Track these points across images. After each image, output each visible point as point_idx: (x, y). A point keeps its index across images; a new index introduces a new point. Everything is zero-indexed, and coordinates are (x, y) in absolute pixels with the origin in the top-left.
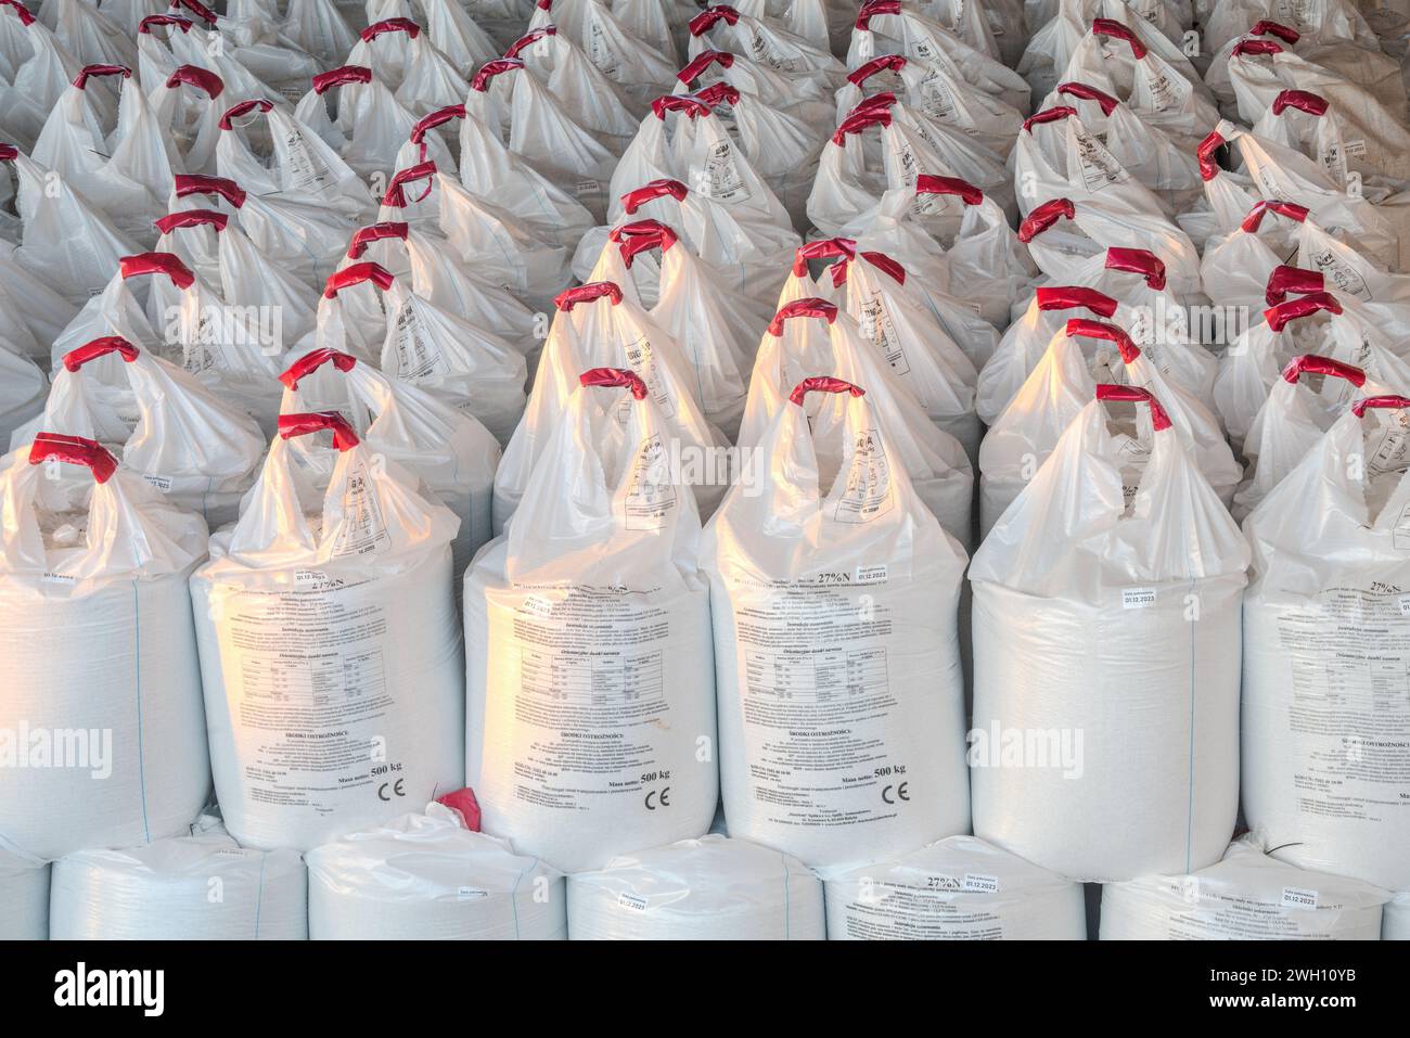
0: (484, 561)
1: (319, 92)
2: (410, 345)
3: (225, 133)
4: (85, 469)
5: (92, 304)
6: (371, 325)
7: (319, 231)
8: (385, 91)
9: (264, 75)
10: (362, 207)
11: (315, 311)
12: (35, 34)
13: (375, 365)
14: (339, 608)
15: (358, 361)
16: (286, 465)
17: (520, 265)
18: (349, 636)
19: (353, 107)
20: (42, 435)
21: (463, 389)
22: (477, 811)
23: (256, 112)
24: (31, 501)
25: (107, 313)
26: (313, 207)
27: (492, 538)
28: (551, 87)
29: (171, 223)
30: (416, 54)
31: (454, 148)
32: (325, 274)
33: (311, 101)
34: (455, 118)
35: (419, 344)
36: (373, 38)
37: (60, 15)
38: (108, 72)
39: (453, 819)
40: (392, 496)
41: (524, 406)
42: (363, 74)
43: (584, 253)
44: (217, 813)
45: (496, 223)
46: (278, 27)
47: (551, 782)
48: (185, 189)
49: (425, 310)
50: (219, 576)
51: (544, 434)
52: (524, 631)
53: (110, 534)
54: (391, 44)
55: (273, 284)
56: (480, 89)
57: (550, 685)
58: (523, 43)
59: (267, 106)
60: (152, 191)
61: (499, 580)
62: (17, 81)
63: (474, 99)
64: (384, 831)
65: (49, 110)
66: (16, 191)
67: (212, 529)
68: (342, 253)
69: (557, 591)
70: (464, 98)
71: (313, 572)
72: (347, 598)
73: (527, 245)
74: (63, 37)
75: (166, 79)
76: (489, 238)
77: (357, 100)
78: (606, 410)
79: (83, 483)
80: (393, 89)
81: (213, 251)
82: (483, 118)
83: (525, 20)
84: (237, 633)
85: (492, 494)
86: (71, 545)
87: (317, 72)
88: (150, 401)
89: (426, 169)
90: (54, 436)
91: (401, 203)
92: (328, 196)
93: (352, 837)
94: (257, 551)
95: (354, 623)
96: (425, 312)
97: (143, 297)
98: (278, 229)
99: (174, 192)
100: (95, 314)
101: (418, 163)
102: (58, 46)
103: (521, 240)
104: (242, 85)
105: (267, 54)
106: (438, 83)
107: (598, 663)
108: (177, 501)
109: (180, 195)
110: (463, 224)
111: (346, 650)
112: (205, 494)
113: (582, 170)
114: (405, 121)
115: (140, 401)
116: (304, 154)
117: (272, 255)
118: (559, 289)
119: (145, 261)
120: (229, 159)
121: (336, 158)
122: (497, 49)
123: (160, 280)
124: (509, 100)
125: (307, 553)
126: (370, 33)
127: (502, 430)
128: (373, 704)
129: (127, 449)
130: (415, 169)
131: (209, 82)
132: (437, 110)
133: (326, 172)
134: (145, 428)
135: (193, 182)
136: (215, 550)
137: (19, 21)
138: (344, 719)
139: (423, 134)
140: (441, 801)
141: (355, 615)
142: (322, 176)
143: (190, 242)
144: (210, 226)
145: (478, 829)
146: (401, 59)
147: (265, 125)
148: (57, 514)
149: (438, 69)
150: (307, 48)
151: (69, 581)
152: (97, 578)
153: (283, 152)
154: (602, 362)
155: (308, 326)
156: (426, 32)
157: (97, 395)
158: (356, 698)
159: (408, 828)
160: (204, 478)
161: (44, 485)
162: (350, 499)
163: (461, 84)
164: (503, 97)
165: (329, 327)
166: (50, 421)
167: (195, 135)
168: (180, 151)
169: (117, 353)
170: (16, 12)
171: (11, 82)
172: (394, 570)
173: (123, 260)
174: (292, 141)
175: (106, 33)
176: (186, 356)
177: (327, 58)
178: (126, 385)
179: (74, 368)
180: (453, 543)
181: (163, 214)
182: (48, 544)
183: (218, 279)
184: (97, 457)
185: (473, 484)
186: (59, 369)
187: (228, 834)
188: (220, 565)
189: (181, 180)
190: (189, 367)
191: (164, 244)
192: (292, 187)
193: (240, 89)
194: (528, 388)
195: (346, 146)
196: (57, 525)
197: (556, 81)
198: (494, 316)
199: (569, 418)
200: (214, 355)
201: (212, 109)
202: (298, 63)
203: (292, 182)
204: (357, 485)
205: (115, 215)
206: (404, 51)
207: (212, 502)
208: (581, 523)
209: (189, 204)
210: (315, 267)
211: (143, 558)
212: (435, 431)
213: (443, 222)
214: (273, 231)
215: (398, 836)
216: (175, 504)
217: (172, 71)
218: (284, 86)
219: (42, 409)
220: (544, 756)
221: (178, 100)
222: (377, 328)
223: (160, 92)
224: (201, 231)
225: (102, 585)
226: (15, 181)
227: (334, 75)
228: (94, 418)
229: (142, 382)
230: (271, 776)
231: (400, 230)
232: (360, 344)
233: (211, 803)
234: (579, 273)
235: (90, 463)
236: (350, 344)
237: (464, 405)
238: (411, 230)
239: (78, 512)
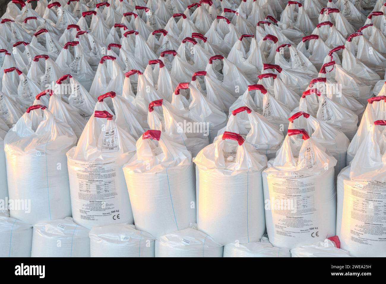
0: (344, 172)
1: (304, 42)
2: (325, 111)
3: (277, 52)
4: (236, 142)
5: (240, 98)
6: (314, 105)
7: (301, 80)
8: (322, 42)
9: (288, 37)
10: (314, 73)
11: (299, 101)
12: (230, 26)
13: (315, 116)
14: (302, 183)
15: (310, 116)
16: (289, 143)
17: (358, 90)
18: (304, 191)
19: (313, 46)
20: (226, 132)
21: (339, 124)
22: (339, 242)
23: (286, 47)
24: (222, 149)
25: (244, 100)
26: (300, 73)
27: (346, 166)
28: (370, 41)
29: (261, 77)
30: (331, 31)
31: (341, 58)
32: (302, 91)
33: (302, 44)
34: (341, 49)
35: (327, 111)
36: (320, 27)
37: (237, 21)
38: (248, 36)
39: (333, 244)
40: (318, 153)
41: (357, 130)
42: (316, 37)
43: (377, 87)
44: (267, 237)
45: (352, 78)
46: (294, 24)
47: (361, 236)
48: (266, 68)
49: (330, 102)
50: (270, 172)
51: (362, 138)
52: (354, 193)
53: (242, 159)
54: (324, 29)
55: (288, 94)
56: (349, 41)
57: (362, 209)
58: (362, 28)
59: (289, 45)
60: (257, 68)
61: (348, 178)
62: (225, 39)
63: (347, 44)
64: (313, 246)
65: (232, 46)
66: (222, 68)
67: (268, 159)
68: (307, 86)
69: (365, 182)
70: (344, 44)
71: (295, 173)
72: (305, 180)
73: (360, 85)
74: (237, 27)
75: (263, 38)
76: (349, 82)
77: (314, 44)
78: (381, 132)
79: (235, 145)
80: (324, 41)
81: (272, 84)
82: (349, 49)
83: (364, 22)
84: (274, 188)
85: (346, 154)
86: (232, 162)
87: (303, 36)
88: (254, 124)
89: (332, 63)
90: (229, 132)
91: (324, 72)
92: (304, 70)
93: (304, 246)
94: (280, 166)
95: (306, 187)
96: (330, 103)
97: (253, 96)
98: (290, 79)
99: (263, 68)
100: (240, 100)
101: (330, 61)
102: (236, 29)
103: (358, 83)
104: (283, 39)
105: (290, 31)
106: (337, 39)
107: (376, 204)
108: (260, 151)
109: (265, 69)
110: (342, 78)
111: (303, 195)
112: (267, 150)
113: (377, 64)
114: (327, 50)
115: (251, 124)
116: (299, 59)
117: (289, 86)
118: (369, 97)
119: (255, 86)
120: (278, 59)
121: (307, 60)
122: (355, 30)
123: (258, 92)
124: (357, 44)
125: (294, 167)
126: (319, 26)
127: (350, 136)
128: (310, 210)
129: (247, 137)
130: (329, 63)
131: (274, 39)
132: (336, 47)
133: (304, 63)
134: (252, 131)
135: (268, 66)
136: (269, 165)
137: (227, 23)
138: (302, 214)
139: (332, 53)
140: (329, 239)
141: (306, 185)
142: (303, 64)
143: (266, 82)
144: (272, 78)
145: (340, 248)
146: (327, 33)
147: (288, 50)
148: (228, 153)
149: (337, 35)
150: (301, 29)
151: (231, 171)
152: (238, 171)
153: (293, 58)
154: (381, 118)
155: (297, 105)
156: (335, 25)
157: (240, 122)
158: (306, 208)
159: (319, 245)
160: (267, 145)
161: (225, 145)
162: (306, 153)
163: (344, 39)
164: (356, 43)
165: (303, 106)
166: (228, 128)
167: (269, 53)
168: (265, 57)
169: (246, 111)
170: (226, 20)
171: (223, 39)
172: (318, 173)
173: (249, 86)
174: (295, 55)
175: (248, 26)
176: (264, 112)
177: (307, 33)
178: (248, 120)
179: (235, 114)
180: (335, 167)
181: (260, 74)
182: (226, 161)
183: (273, 92)
184: (240, 139)
185: (342, 151)
186: (230, 115)
187: (270, 243)
188: (270, 169)
189: (265, 65)
190: (264, 115)
191: (260, 82)
192: (295, 67)
193: (282, 41)
194: (358, 125)
195: (310, 56)
196: (228, 156)
197: (371, 39)
198: (349, 104)
199: (370, 134)
200: (271, 113)
201: (274, 46)
202: (299, 34)
203: (295, 66)
204: (308, 149)
205: (247, 74)
206: (328, 30)
207: (269, 152)
208: (372, 163)
209: (267, 72)
210: (300, 89)
211: (250, 166)
212: (331, 135)
213: (336, 78)
214: (289, 79)
215: (317, 247)
216: (259, 152)
217: (265, 36)
218: (294, 40)
219: (226, 125)
220: (359, 229)
221: (266, 44)
222: (316, 106)
223: (261, 41)
224: (270, 79)
225: (239, 172)
226: (222, 65)
227: (308, 37)
228: (239, 128)
229: (252, 119)
230: (282, 228)
231: (324, 80)
232: (311, 111)
233: (265, 234)
234: (375, 93)
235: (238, 140)
236: (308, 111)
237: (339, 129)
238: (327, 80)
239: (234, 153)
